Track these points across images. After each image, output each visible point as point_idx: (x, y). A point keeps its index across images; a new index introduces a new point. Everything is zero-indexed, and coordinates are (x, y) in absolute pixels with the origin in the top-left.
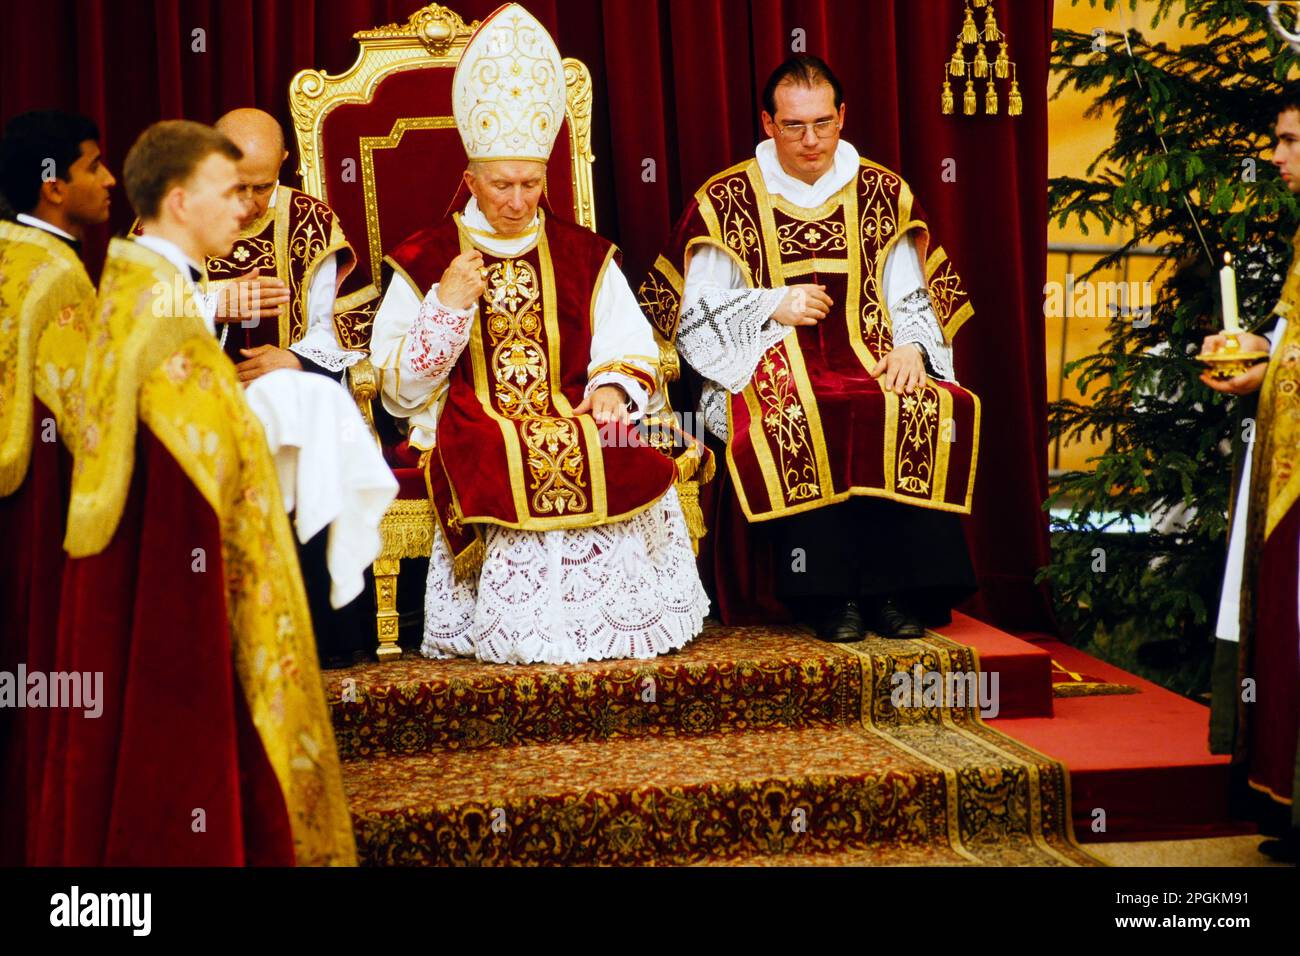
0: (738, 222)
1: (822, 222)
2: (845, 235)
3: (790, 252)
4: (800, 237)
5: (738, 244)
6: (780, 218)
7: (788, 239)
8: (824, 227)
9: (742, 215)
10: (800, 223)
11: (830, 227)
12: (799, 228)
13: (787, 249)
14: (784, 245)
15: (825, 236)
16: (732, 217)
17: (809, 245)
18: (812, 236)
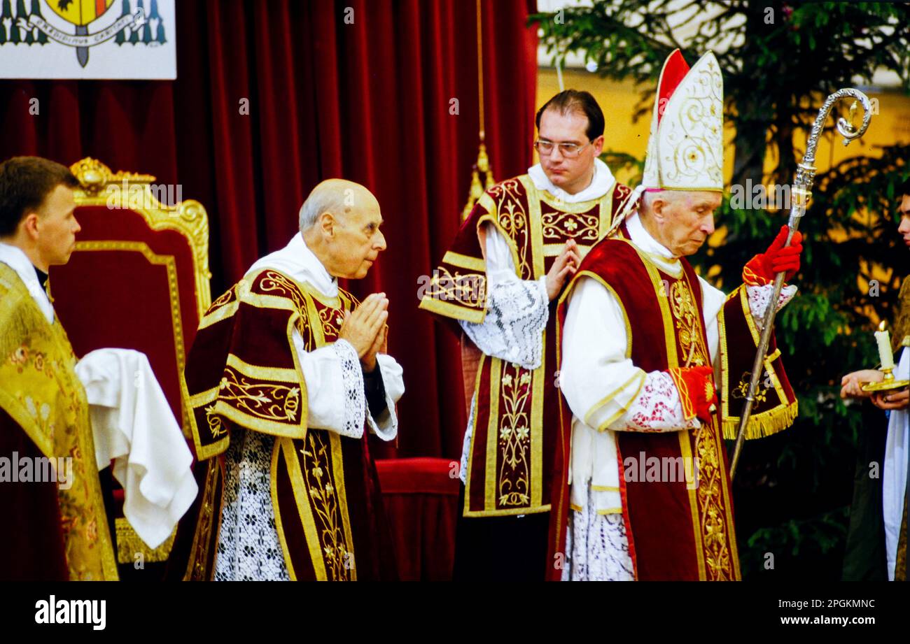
0: (511, 208)
1: (580, 215)
2: (598, 228)
3: (552, 236)
4: (561, 224)
5: (509, 225)
6: (545, 208)
7: (551, 225)
8: (581, 219)
9: (513, 203)
10: (561, 213)
11: (586, 220)
12: (561, 217)
13: (548, 233)
14: (547, 229)
15: (581, 226)
16: (505, 203)
17: (567, 232)
18: (571, 225)
